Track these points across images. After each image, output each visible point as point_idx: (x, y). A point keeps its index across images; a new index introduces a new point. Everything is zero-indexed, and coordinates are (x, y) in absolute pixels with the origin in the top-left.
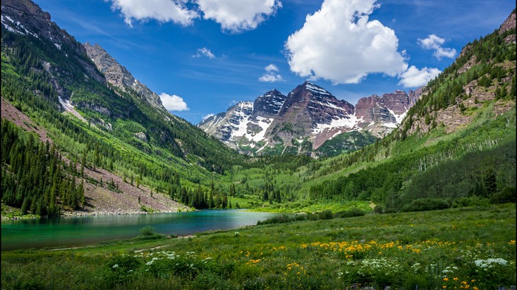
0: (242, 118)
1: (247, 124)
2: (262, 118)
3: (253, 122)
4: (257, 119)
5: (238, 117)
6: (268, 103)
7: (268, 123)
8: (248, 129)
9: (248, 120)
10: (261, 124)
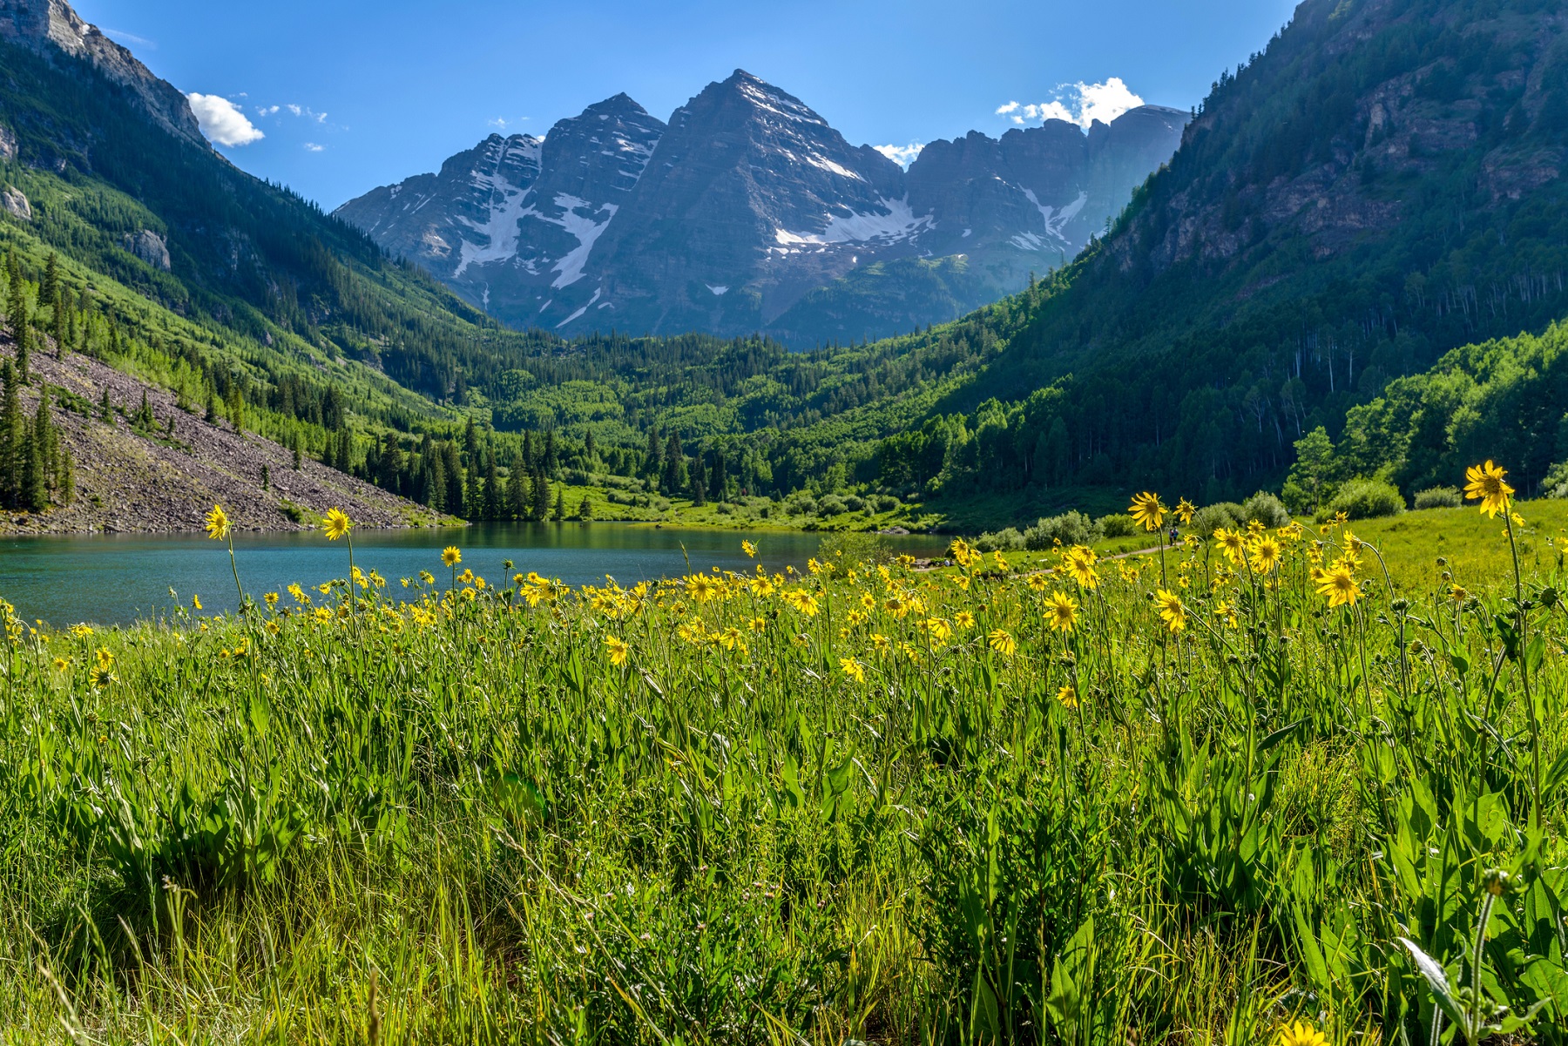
0: (499, 198)
1: (522, 222)
2: (577, 202)
3: (539, 216)
4: (559, 202)
5: (486, 195)
6: (596, 146)
7: (598, 220)
8: (523, 238)
9: (525, 205)
10: (571, 223)
